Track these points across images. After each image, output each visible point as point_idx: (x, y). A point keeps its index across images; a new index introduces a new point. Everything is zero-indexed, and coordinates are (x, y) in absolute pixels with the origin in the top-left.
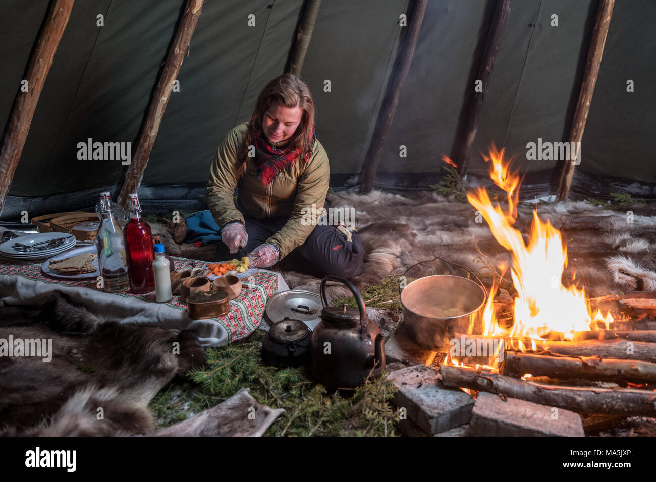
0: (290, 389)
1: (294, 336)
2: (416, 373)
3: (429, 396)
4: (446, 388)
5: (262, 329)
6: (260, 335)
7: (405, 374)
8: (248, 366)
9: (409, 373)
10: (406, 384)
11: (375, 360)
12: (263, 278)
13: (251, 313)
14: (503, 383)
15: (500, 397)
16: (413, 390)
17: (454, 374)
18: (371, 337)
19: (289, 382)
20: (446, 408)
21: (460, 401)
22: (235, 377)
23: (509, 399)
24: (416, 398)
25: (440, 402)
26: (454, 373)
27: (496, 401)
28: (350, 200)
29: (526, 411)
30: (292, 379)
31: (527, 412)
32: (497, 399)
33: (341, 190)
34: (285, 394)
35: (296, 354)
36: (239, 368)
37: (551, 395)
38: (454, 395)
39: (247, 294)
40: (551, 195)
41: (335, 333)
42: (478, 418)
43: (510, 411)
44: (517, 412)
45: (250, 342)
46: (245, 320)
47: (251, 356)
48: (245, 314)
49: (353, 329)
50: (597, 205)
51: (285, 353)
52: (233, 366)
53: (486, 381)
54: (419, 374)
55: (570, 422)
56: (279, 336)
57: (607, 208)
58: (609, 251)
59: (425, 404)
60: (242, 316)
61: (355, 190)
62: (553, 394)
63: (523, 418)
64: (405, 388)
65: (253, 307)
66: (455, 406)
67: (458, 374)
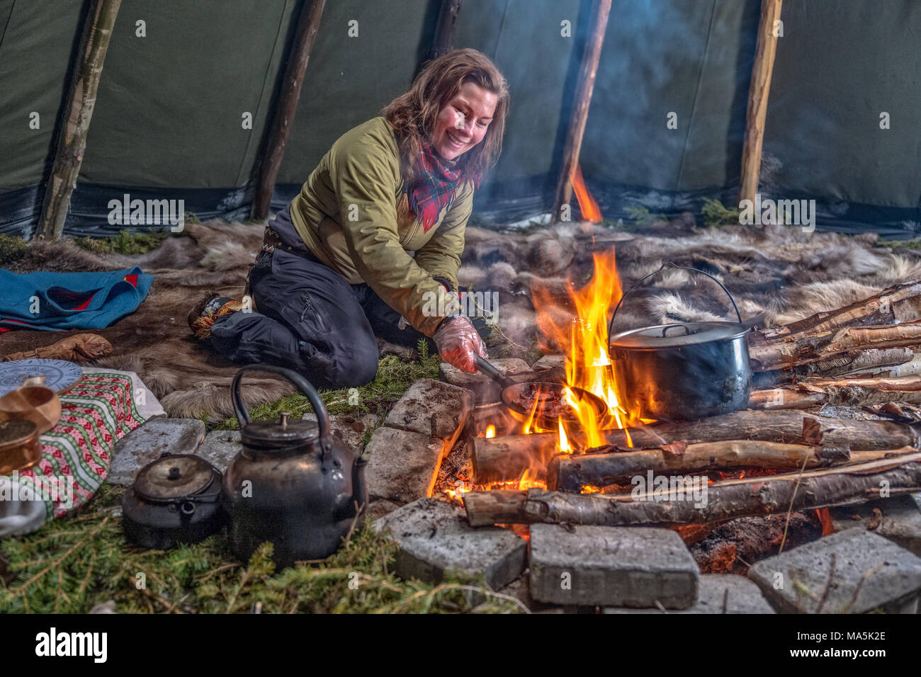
0: (195, 586)
1: (188, 485)
2: (419, 514)
3: (452, 548)
4: (476, 528)
5: (114, 482)
6: (111, 495)
7: (403, 519)
8: (101, 559)
9: (410, 515)
10: (410, 535)
11: (356, 502)
12: (101, 385)
13: (87, 455)
14: (561, 504)
15: (562, 527)
16: (423, 543)
17: (488, 504)
18: (340, 465)
19: (190, 574)
20: (485, 562)
21: (503, 547)
22: (77, 585)
23: (577, 527)
24: (433, 556)
25: (472, 554)
26: (486, 502)
27: (560, 534)
28: (233, 234)
29: (606, 542)
30: (198, 566)
31: (609, 543)
32: (559, 531)
33: (214, 218)
34: (186, 597)
35: (195, 519)
36: (82, 567)
37: (630, 510)
38: (490, 539)
39: (73, 419)
40: (545, 213)
41: (275, 469)
42: (544, 568)
43: (586, 547)
44: (594, 545)
45: (92, 511)
46: (76, 469)
47: (104, 538)
48: (76, 459)
49: (306, 457)
50: (608, 225)
51: (173, 520)
52: (70, 566)
53: (538, 505)
54: (426, 513)
55: (670, 545)
56: (157, 491)
57: (620, 230)
58: (641, 289)
59: (451, 562)
60: (71, 463)
61: (238, 216)
62: (631, 507)
63: (608, 554)
64: (410, 542)
65: (89, 443)
66: (498, 555)
67: (494, 503)
